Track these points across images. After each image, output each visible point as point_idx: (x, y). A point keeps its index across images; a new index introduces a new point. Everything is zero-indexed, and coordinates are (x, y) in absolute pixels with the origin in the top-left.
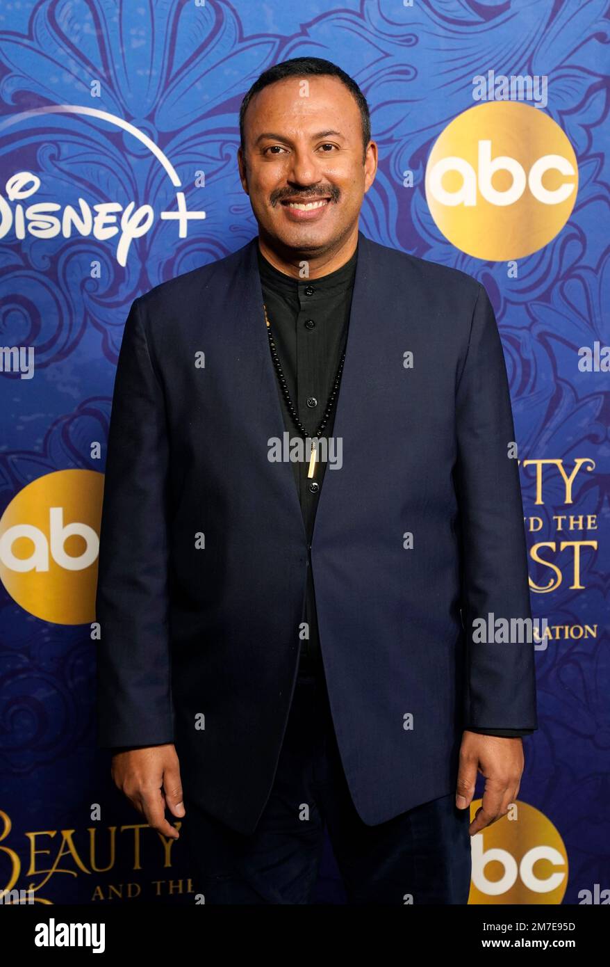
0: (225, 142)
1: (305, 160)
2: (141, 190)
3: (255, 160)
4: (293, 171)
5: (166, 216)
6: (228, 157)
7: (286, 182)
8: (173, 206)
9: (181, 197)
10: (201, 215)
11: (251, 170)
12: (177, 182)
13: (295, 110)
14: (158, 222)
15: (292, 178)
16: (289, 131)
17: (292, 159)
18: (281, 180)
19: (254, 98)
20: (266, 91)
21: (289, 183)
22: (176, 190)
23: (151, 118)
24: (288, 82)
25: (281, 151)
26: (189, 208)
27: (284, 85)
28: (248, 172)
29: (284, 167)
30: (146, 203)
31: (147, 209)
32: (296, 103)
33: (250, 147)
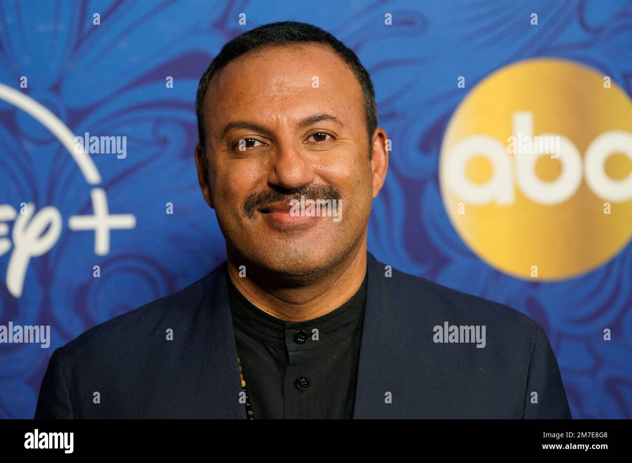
0: (159, 121)
1: (290, 153)
2: (42, 188)
3: (221, 158)
4: (274, 169)
6: (164, 142)
7: (265, 183)
8: (87, 209)
9: (99, 198)
11: (215, 173)
13: (274, 88)
14: (67, 233)
15: (274, 178)
16: (266, 117)
17: (273, 153)
18: (259, 181)
19: (216, 76)
20: (233, 66)
21: (270, 184)
22: (91, 187)
23: (56, 88)
24: (262, 53)
25: (257, 144)
26: (113, 209)
27: (257, 57)
28: (211, 175)
29: (261, 163)
30: (49, 203)
31: (51, 215)
32: (275, 80)
33: (212, 140)
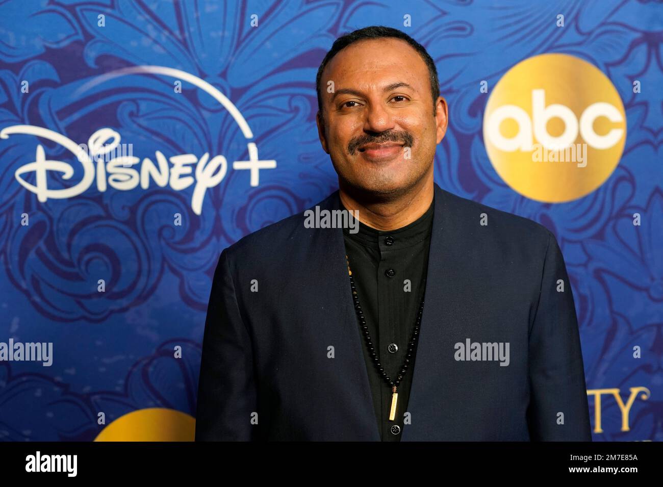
0: (293, 96)
2: (215, 142)
3: (332, 115)
4: (368, 120)
5: (238, 165)
6: (297, 110)
7: (362, 130)
8: (245, 156)
9: (253, 149)
10: (271, 164)
12: (248, 133)
13: (366, 66)
14: (231, 172)
15: (367, 126)
16: (362, 85)
17: (367, 110)
18: (358, 129)
20: (340, 55)
21: (365, 131)
22: (248, 141)
23: (224, 75)
25: (356, 105)
26: (261, 157)
29: (359, 117)
30: (219, 153)
31: (220, 160)
32: (367, 61)
